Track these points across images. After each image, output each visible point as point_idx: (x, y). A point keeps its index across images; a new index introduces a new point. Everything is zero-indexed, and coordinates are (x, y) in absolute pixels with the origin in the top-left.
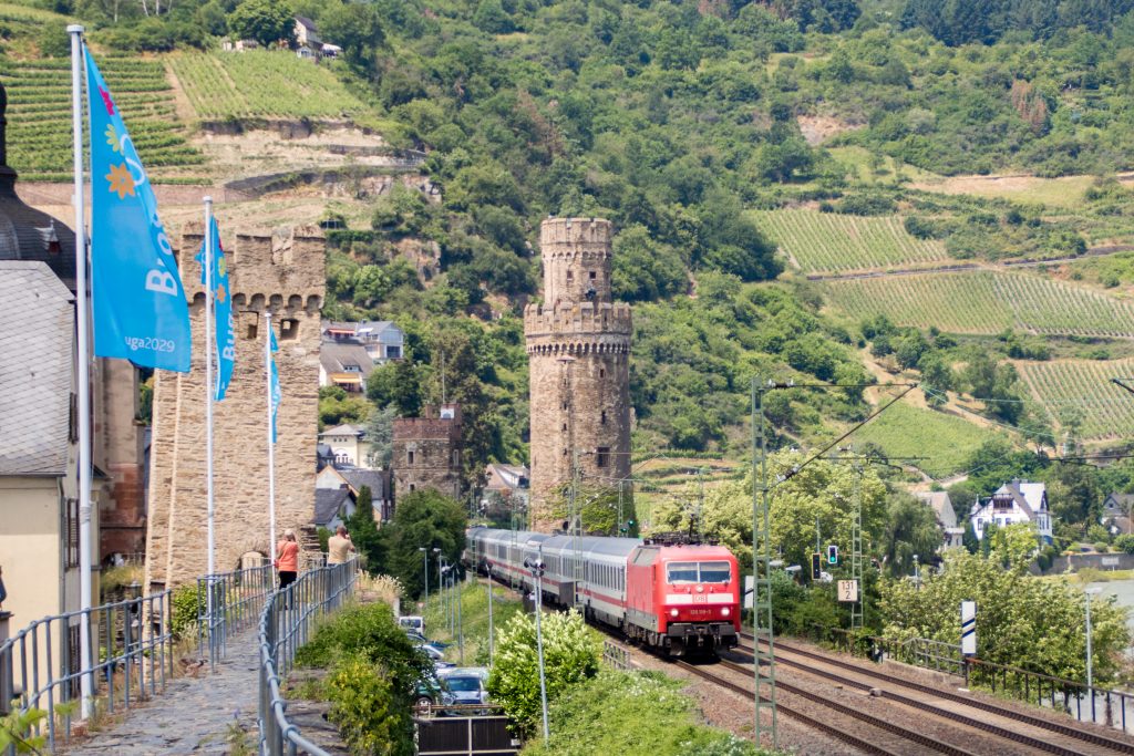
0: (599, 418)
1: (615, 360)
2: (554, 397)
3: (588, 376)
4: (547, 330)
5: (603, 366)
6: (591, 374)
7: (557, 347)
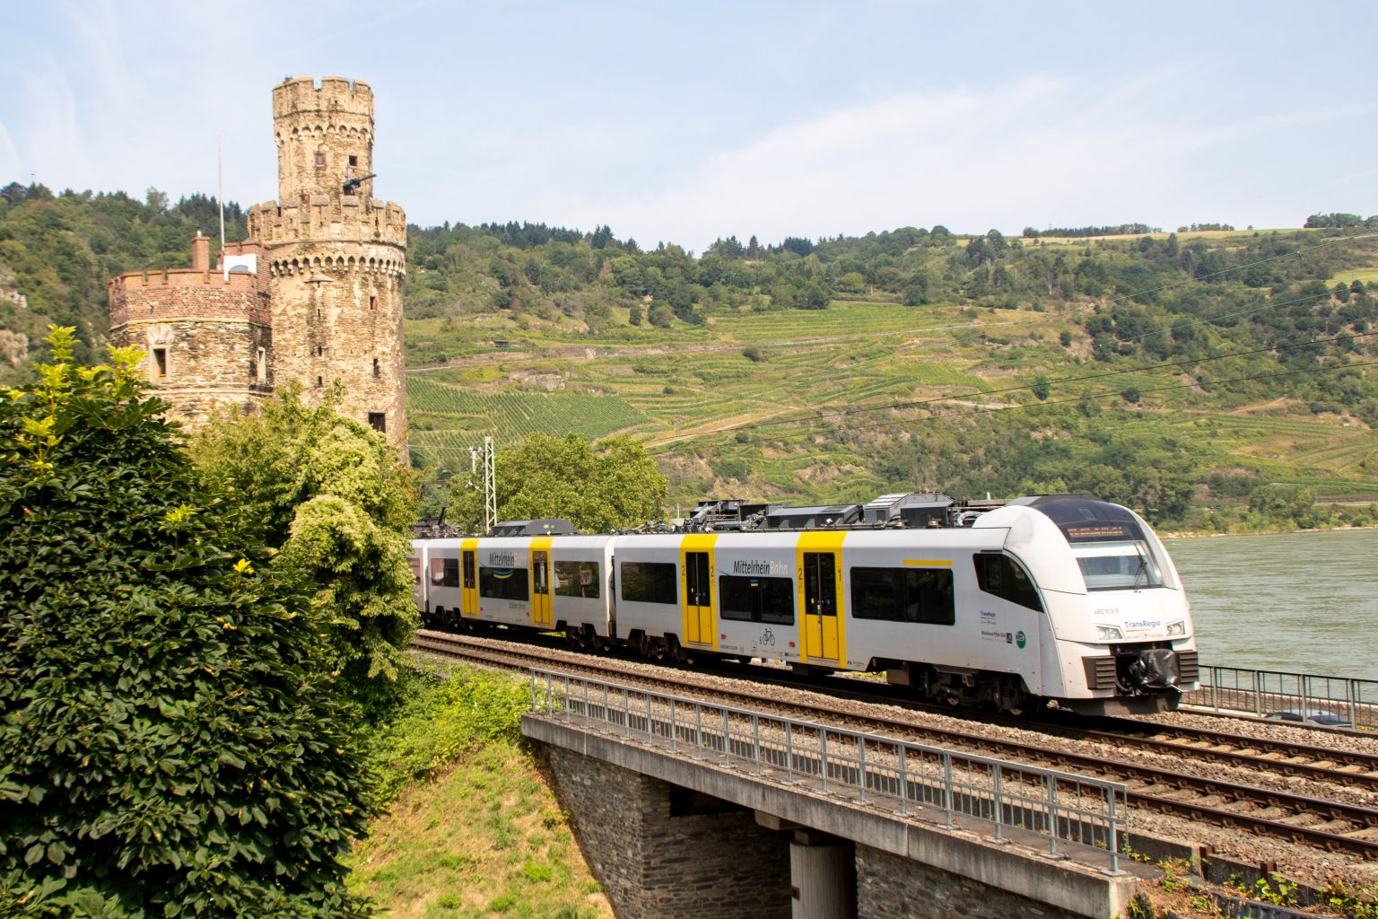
0: (370, 369)
1: (389, 285)
2: (301, 338)
3: (353, 306)
4: (290, 237)
5: (374, 292)
6: (357, 302)
7: (306, 261)
